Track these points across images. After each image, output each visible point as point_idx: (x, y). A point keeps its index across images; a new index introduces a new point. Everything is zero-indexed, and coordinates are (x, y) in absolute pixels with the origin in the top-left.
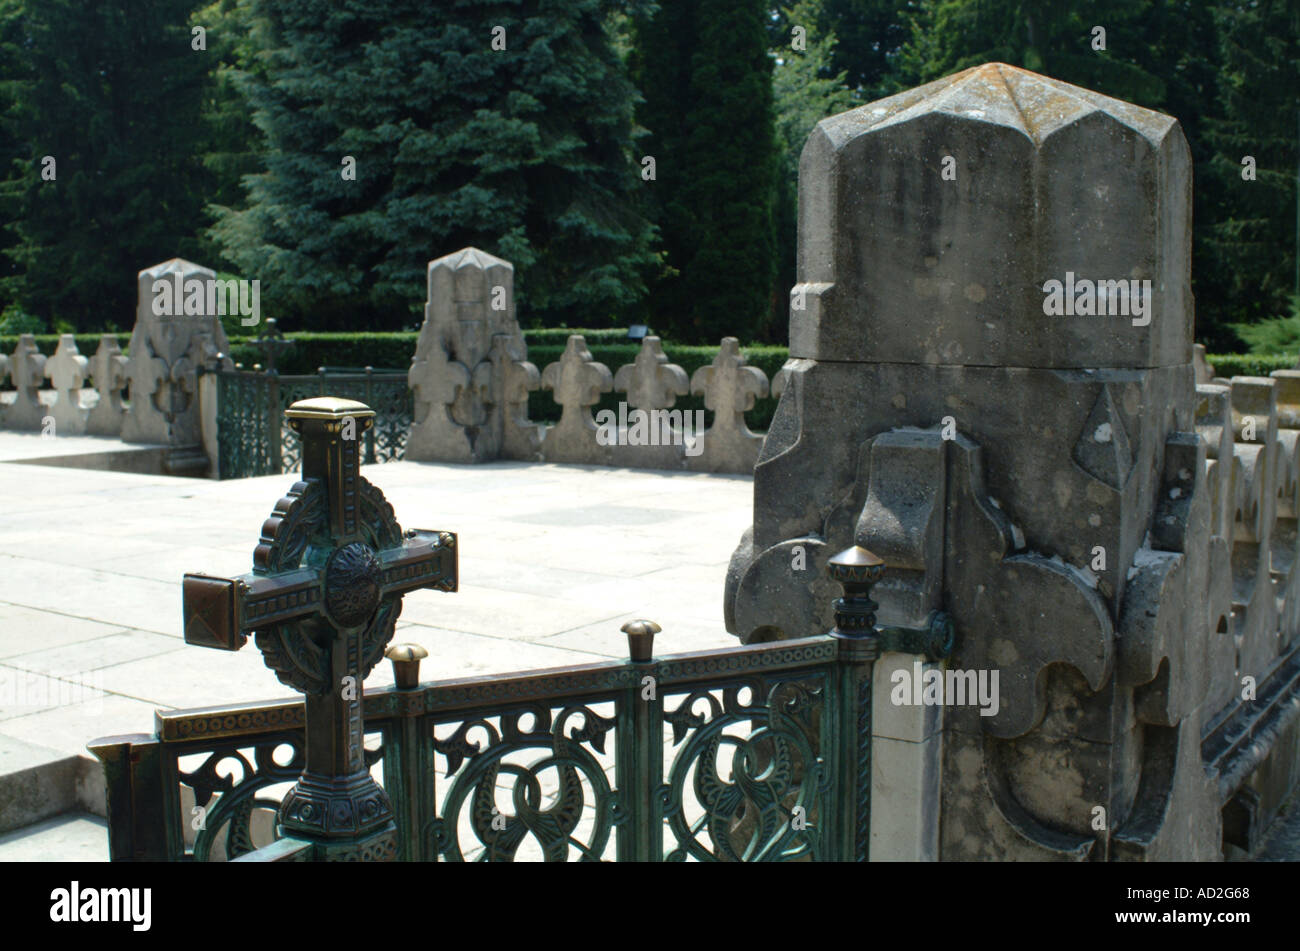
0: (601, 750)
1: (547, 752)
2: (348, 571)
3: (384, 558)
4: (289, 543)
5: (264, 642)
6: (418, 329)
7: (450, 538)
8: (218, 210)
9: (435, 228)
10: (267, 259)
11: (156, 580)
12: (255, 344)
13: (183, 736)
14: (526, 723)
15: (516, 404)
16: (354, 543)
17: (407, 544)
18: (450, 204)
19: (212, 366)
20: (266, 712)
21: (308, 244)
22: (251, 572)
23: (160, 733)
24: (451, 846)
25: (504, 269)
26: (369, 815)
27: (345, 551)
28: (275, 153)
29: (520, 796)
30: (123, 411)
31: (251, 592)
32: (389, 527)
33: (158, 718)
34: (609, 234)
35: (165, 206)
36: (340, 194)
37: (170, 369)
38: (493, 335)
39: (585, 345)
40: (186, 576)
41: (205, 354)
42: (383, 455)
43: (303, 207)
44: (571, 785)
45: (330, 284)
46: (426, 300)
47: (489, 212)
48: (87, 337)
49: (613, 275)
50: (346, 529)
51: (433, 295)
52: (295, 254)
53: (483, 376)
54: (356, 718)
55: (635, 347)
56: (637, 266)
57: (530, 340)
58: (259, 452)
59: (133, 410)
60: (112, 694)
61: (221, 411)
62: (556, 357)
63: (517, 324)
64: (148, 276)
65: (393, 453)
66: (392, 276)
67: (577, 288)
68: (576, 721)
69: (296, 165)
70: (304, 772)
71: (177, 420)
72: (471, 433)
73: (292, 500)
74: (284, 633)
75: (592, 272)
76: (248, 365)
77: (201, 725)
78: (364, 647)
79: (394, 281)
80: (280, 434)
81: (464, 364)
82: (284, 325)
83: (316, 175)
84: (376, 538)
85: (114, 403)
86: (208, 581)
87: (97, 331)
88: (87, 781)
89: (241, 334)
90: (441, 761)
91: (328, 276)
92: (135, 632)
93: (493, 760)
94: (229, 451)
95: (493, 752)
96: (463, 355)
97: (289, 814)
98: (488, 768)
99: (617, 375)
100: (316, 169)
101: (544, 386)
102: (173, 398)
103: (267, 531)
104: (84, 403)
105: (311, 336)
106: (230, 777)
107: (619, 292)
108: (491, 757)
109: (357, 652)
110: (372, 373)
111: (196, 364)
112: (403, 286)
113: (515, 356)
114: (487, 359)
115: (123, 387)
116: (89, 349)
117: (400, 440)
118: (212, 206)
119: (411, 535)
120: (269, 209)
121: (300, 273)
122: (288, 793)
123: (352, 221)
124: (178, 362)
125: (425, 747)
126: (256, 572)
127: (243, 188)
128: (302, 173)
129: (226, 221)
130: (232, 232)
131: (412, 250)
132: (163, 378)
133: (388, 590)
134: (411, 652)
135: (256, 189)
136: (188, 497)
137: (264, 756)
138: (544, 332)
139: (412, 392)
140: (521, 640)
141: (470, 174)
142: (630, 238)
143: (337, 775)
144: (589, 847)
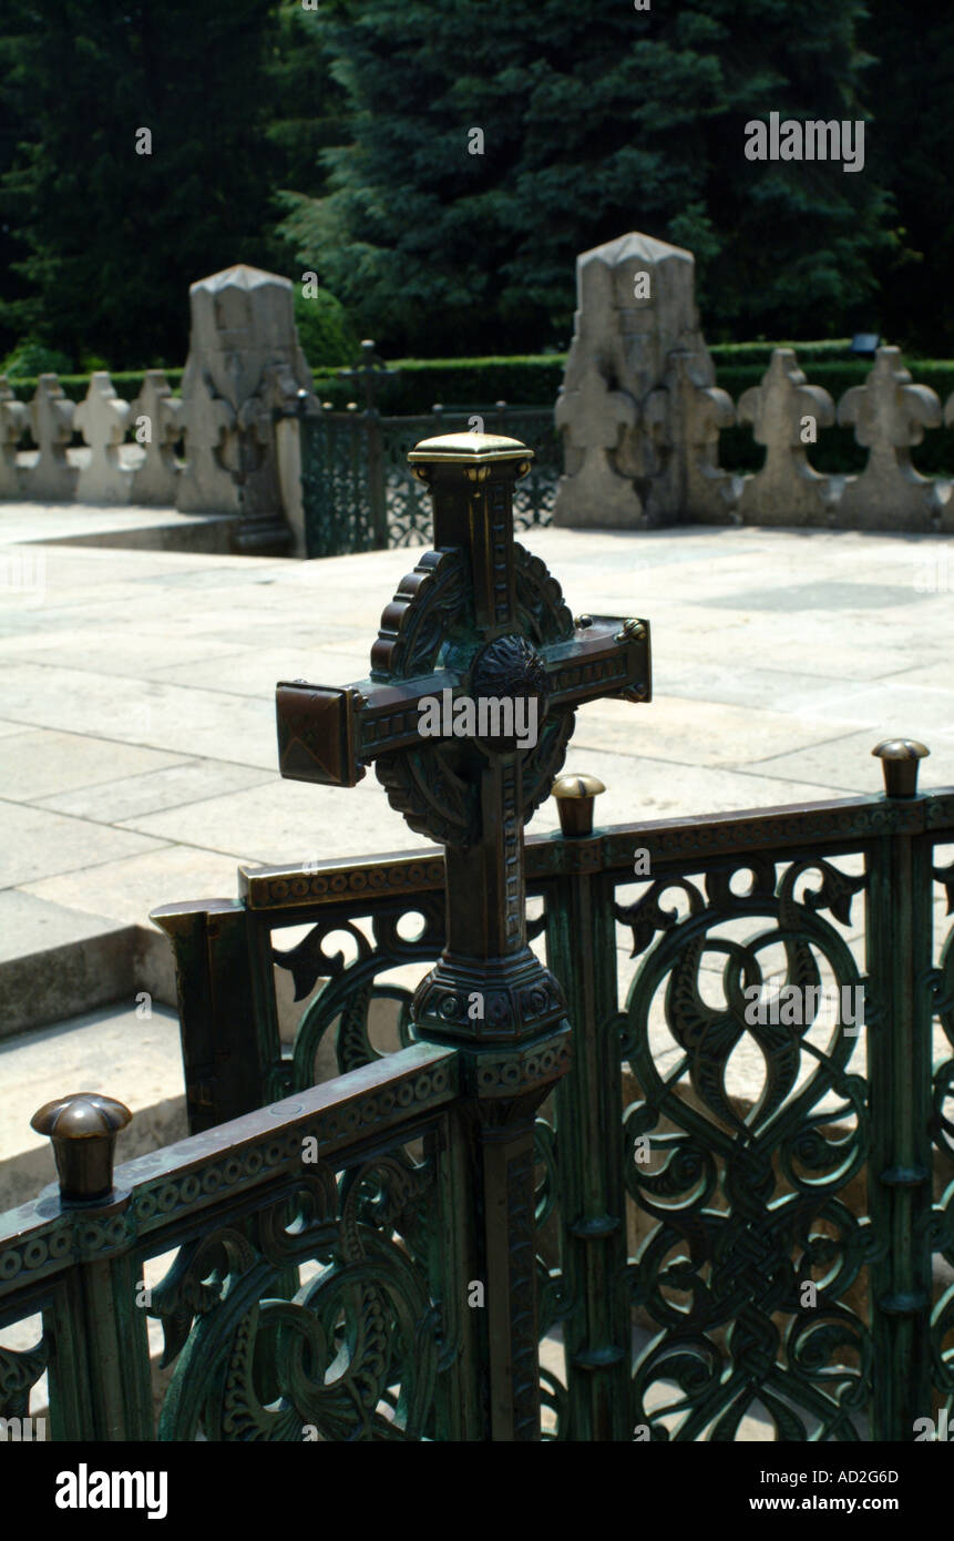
0: (845, 920)
1: (770, 923)
2: (502, 675)
3: (550, 656)
4: (419, 638)
5: (389, 774)
6: (564, 350)
7: (639, 626)
8: (291, 198)
9: (583, 211)
10: (358, 263)
11: (229, 693)
12: (346, 377)
13: (278, 902)
14: (742, 882)
15: (701, 447)
16: (507, 636)
17: (580, 637)
18: (602, 176)
19: (291, 407)
20: (386, 870)
21: (412, 239)
22: (369, 677)
23: (246, 898)
24: (639, 1051)
25: (681, 262)
26: (534, 1011)
27: (497, 647)
28: (364, 116)
29: (732, 982)
30: (178, 472)
31: (369, 705)
32: (555, 612)
33: (243, 879)
34: (823, 207)
35: (221, 197)
36: (452, 169)
37: (236, 413)
38: (669, 353)
39: (795, 363)
40: (280, 685)
41: (282, 392)
42: (523, 521)
43: (404, 189)
44: (803, 968)
45: (443, 293)
46: (574, 308)
47: (655, 184)
48: (127, 376)
49: (830, 265)
50: (497, 618)
51: (585, 300)
52: (394, 254)
53: (656, 409)
54: (516, 877)
55: (861, 365)
56: (863, 252)
57: (718, 359)
58: (358, 521)
59: (192, 470)
60: (177, 843)
61: (306, 467)
62: (755, 381)
63: (700, 337)
64: (203, 291)
65: (537, 517)
66: (527, 278)
67: (780, 284)
68: (810, 880)
69: (392, 132)
70: (445, 951)
71: (248, 482)
72: (642, 488)
73: (422, 577)
74: (415, 762)
75: (800, 262)
76: (340, 404)
77: (300, 886)
78: (524, 778)
79: (530, 285)
80: (384, 496)
81: (630, 394)
82: (386, 350)
83: (419, 145)
84: (538, 629)
85: (166, 461)
86: (310, 692)
87: (138, 368)
88: (148, 959)
89: (327, 364)
90: (624, 935)
91: (441, 282)
92: (204, 763)
93: (695, 934)
94: (319, 521)
95: (696, 922)
96: (629, 382)
97: (425, 1010)
98: (688, 945)
99: (841, 404)
100: (419, 135)
101: (739, 419)
102: (242, 453)
103: (388, 620)
104: (127, 463)
105: (421, 364)
106: (340, 956)
107: (838, 289)
108: (694, 929)
109: (515, 787)
110: (504, 410)
111: (270, 405)
112: (541, 291)
113: (699, 380)
114: (660, 386)
115: (175, 439)
116: (128, 392)
117: (545, 499)
118: (282, 193)
119: (586, 623)
120: (358, 194)
121: (403, 279)
122: (424, 981)
123: (471, 205)
124: (247, 404)
125: (602, 916)
126: (375, 678)
127: (323, 167)
128: (400, 143)
129: (301, 212)
130: (310, 226)
131: (552, 241)
132: (228, 425)
133: (554, 701)
134: (582, 786)
135: (340, 167)
136: (267, 583)
137: (385, 929)
138: (735, 347)
139: (561, 436)
140: (719, 767)
141: (629, 132)
142: (851, 211)
143: (490, 957)
144: (829, 1054)
